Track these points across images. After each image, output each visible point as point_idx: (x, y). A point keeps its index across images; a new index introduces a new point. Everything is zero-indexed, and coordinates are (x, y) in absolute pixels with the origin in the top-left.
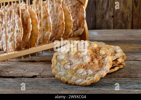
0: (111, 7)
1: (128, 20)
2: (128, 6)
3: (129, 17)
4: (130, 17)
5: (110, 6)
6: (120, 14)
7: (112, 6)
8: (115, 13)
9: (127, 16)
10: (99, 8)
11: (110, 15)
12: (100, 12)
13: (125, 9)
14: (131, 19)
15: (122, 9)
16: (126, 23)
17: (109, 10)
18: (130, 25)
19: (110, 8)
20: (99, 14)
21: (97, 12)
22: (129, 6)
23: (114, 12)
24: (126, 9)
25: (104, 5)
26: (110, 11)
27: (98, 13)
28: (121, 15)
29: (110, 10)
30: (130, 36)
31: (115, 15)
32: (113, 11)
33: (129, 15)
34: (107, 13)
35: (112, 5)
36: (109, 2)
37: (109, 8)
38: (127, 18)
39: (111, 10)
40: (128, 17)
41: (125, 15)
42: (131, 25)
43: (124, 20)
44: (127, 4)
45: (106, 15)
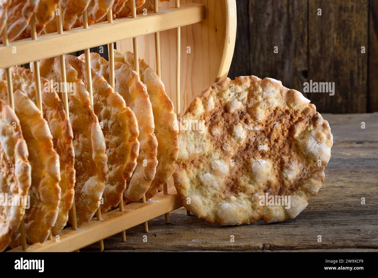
0: (299, 43)
1: (355, 83)
2: (353, 39)
3: (359, 74)
4: (361, 76)
5: (294, 39)
6: (327, 64)
7: (302, 41)
8: (311, 62)
9: (352, 72)
10: (259, 47)
11: (295, 69)
12: (262, 59)
13: (345, 48)
14: (365, 82)
15: (335, 48)
16: (349, 93)
17: (292, 53)
18: (360, 99)
19: (296, 46)
20: (261, 66)
21: (254, 60)
22: (356, 38)
23: (308, 59)
24: (348, 49)
25: (276, 37)
26: (295, 56)
27: (257, 62)
28: (330, 67)
29: (296, 53)
30: (358, 143)
31: (311, 68)
32: (305, 56)
33: (359, 68)
34: (287, 62)
35: (302, 37)
36: (293, 28)
37: (292, 47)
38: (352, 80)
39: (300, 54)
40: (355, 76)
41: (346, 70)
42: (365, 100)
43: (342, 83)
44: (350, 31)
45: (283, 68)
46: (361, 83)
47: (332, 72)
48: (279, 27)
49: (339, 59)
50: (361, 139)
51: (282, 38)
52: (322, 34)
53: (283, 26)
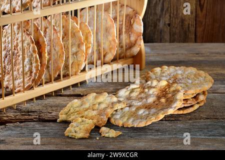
1: (190, 29)
3: (192, 25)
5: (165, 10)
6: (179, 21)
7: (168, 10)
9: (189, 24)
10: (150, 12)
11: (165, 23)
16: (187, 33)
19: (166, 13)
23: (170, 18)
25: (157, 8)
27: (148, 19)
30: (197, 54)
31: (171, 22)
33: (192, 22)
34: (161, 19)
38: (189, 27)
40: (190, 26)
41: (186, 23)
43: (184, 29)
45: (159, 22)
46: (192, 29)
47: (180, 24)
48: (159, 4)
49: (184, 18)
50: (198, 53)
51: (160, 9)
52: (177, 7)
53: (160, 3)
